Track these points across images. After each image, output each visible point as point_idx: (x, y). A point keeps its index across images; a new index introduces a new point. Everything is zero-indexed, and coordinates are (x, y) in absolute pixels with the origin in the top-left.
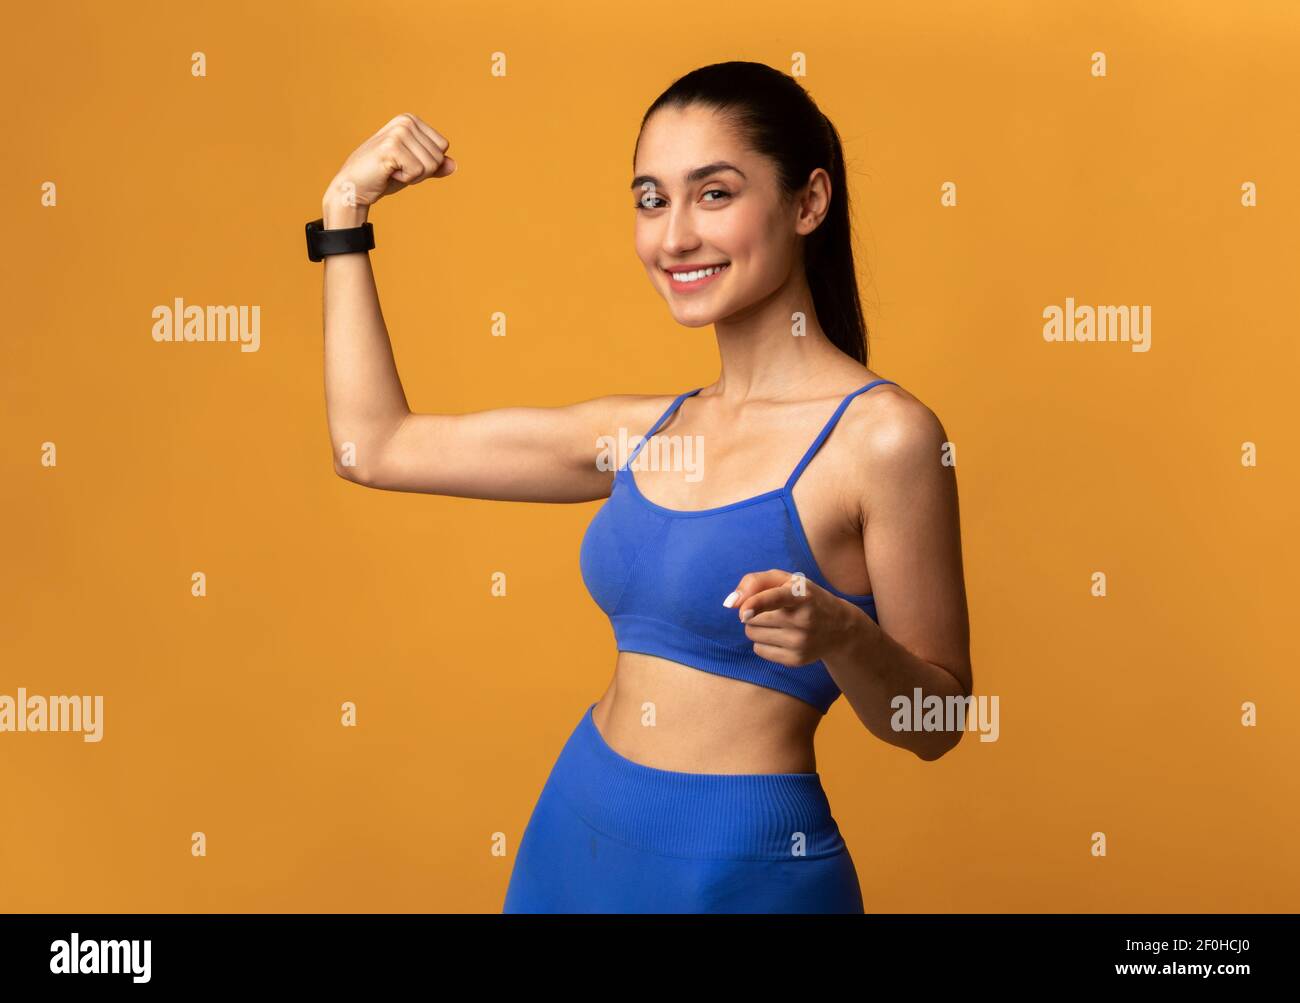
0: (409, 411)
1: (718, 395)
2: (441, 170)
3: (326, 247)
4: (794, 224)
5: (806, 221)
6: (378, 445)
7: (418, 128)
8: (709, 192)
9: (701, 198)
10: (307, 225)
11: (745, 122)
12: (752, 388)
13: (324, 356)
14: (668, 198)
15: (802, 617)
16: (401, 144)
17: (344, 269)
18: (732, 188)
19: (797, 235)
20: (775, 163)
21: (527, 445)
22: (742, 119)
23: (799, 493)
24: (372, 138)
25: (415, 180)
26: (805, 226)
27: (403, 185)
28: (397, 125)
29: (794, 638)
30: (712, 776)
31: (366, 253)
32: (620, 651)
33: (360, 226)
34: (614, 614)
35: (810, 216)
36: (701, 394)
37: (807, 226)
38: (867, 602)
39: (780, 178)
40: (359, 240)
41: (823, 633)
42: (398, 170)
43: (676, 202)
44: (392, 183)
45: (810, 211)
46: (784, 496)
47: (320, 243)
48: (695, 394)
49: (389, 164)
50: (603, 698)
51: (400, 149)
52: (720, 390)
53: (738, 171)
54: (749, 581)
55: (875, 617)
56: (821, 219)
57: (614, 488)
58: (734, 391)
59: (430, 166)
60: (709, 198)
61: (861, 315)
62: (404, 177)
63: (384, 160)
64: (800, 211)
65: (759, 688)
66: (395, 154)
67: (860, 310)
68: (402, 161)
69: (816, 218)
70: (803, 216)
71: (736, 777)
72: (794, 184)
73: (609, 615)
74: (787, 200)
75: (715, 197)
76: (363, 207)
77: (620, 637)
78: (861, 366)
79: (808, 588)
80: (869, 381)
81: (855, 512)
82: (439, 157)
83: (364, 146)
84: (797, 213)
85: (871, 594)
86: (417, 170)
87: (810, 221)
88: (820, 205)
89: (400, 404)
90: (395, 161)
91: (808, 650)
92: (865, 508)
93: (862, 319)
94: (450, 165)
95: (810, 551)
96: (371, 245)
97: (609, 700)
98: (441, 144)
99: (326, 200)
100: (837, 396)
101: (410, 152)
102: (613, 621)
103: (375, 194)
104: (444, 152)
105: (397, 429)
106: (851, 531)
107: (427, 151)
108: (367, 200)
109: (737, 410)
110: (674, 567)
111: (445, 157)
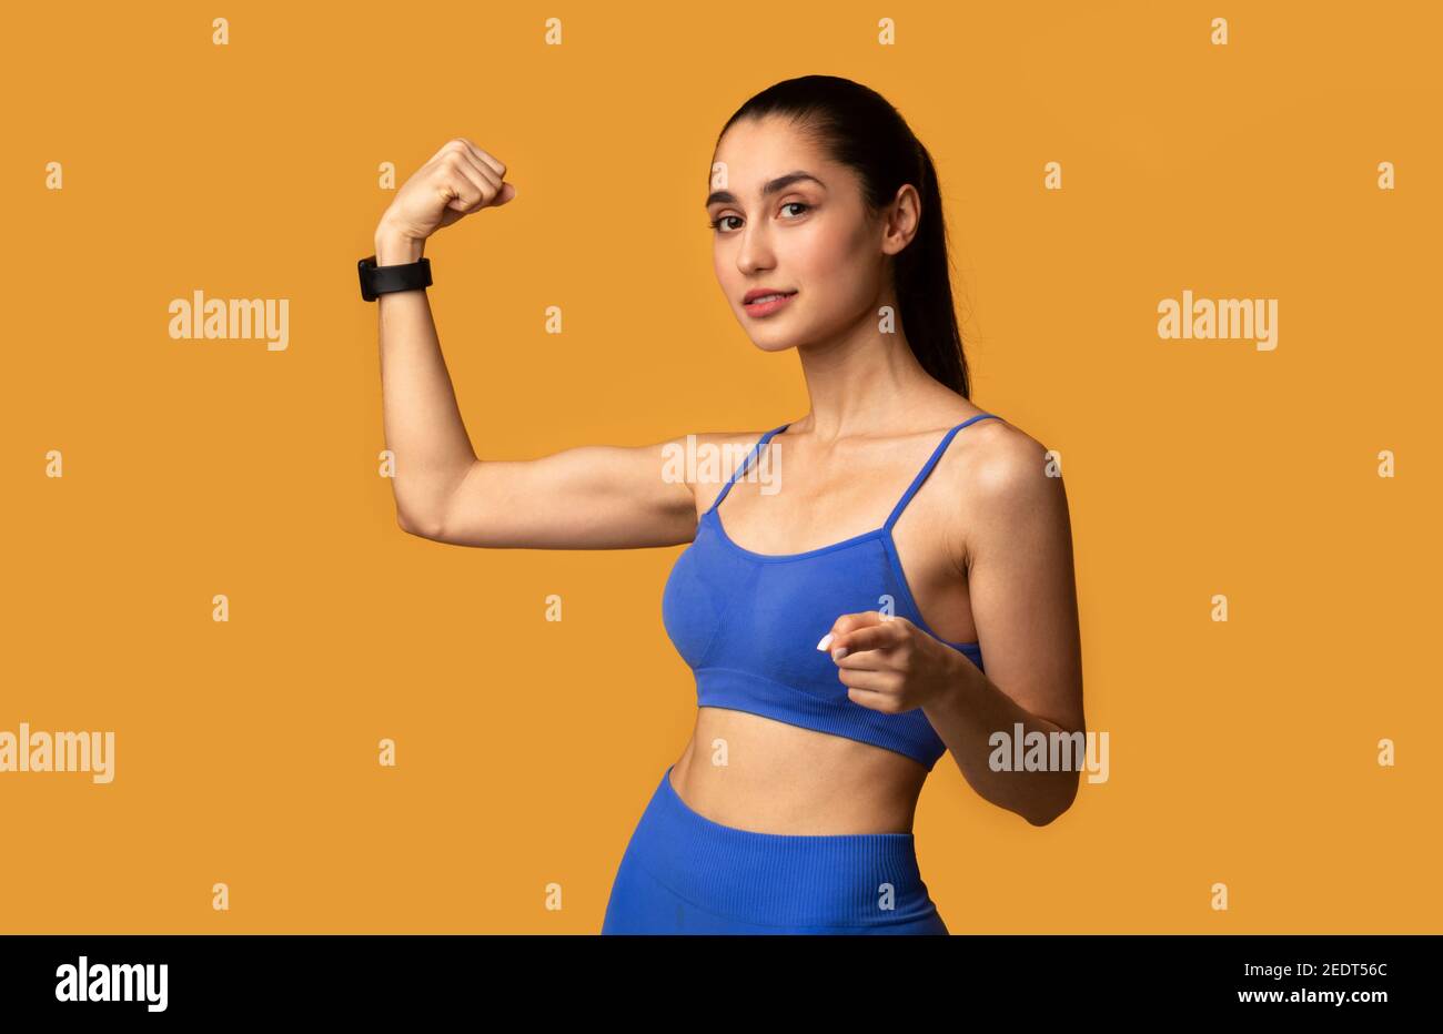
0: (476, 459)
1: (807, 432)
2: (499, 198)
3: (380, 285)
4: (881, 242)
5: (893, 239)
6: (445, 495)
7: (473, 153)
8: (788, 205)
9: (779, 213)
10: (360, 263)
11: (826, 131)
12: (844, 423)
13: (383, 402)
14: (744, 215)
15: (899, 659)
16: (457, 171)
17: (400, 308)
18: (811, 200)
19: (884, 255)
20: (858, 174)
21: (602, 488)
22: (822, 127)
23: (898, 533)
24: (425, 166)
25: (473, 208)
26: (892, 244)
27: (460, 215)
28: (451, 151)
29: (890, 681)
30: (806, 838)
31: (424, 290)
32: (700, 707)
33: (416, 261)
34: (699, 667)
35: (898, 235)
36: (790, 430)
37: (894, 245)
38: (973, 650)
39: (865, 192)
40: (416, 277)
41: (922, 679)
42: (454, 198)
43: (752, 218)
44: (448, 213)
45: (898, 229)
46: (883, 538)
47: (374, 281)
48: (783, 430)
49: (445, 192)
50: (681, 760)
51: (456, 177)
52: (810, 427)
53: (817, 181)
54: (844, 624)
55: (981, 666)
56: (910, 238)
57: (698, 533)
58: (825, 427)
59: (488, 192)
60: (786, 213)
61: (962, 352)
62: (461, 206)
63: (438, 188)
64: (887, 228)
65: (857, 743)
66: (450, 181)
67: (960, 346)
68: (459, 188)
69: (904, 237)
70: (891, 234)
71: (832, 838)
72: (879, 199)
73: (693, 668)
74: (872, 216)
75: (794, 212)
76: (419, 241)
77: (702, 693)
78: (964, 400)
79: (908, 628)
80: (974, 415)
81: (958, 552)
82: (497, 183)
83: (416, 175)
84: (883, 230)
85: (977, 643)
86: (475, 198)
87: (898, 239)
88: (910, 222)
89: (466, 452)
90: (450, 188)
91: (907, 694)
92: (971, 547)
93: (963, 356)
94: (509, 191)
95: (911, 596)
96: (429, 282)
97: (686, 761)
98: (498, 168)
99: (378, 235)
100: (939, 430)
101: (467, 178)
102: (697, 676)
103: (431, 226)
104: (502, 177)
105: (463, 478)
106: (955, 574)
107: (483, 175)
108: (422, 234)
109: (829, 448)
110: (765, 615)
111: (504, 183)
